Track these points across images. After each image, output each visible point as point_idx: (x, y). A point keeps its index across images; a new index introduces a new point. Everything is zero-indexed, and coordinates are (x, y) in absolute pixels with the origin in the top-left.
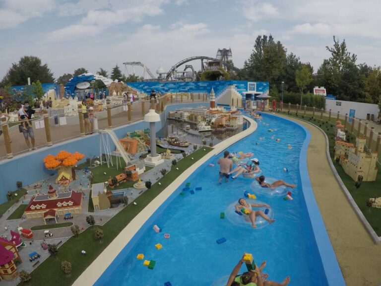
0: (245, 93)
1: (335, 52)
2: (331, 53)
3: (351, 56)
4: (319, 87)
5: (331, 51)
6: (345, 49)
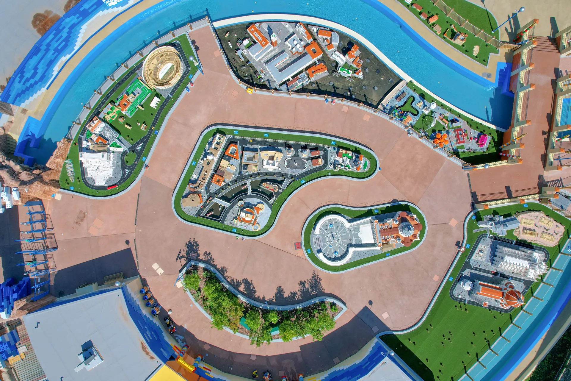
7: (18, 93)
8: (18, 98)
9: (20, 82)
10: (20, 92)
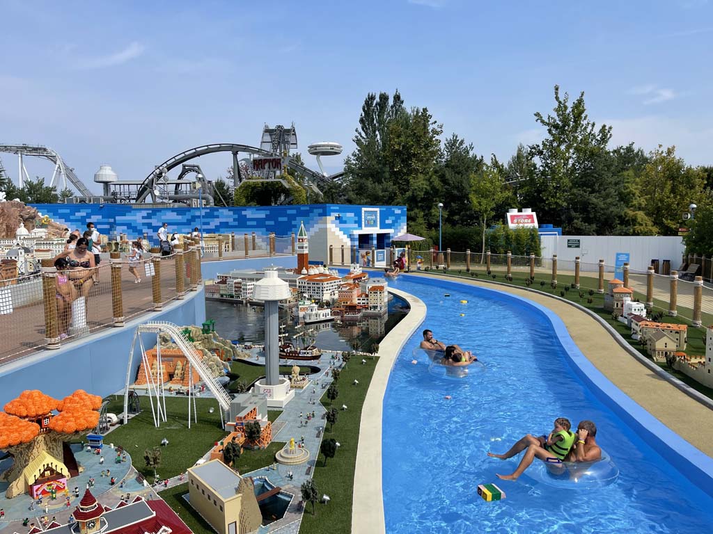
0: (357, 232)
1: (556, 127)
2: (547, 128)
3: (596, 130)
4: (520, 211)
5: (548, 124)
6: (583, 115)
7: (131, 224)
8: (125, 228)
9: (143, 218)
10: (133, 225)
